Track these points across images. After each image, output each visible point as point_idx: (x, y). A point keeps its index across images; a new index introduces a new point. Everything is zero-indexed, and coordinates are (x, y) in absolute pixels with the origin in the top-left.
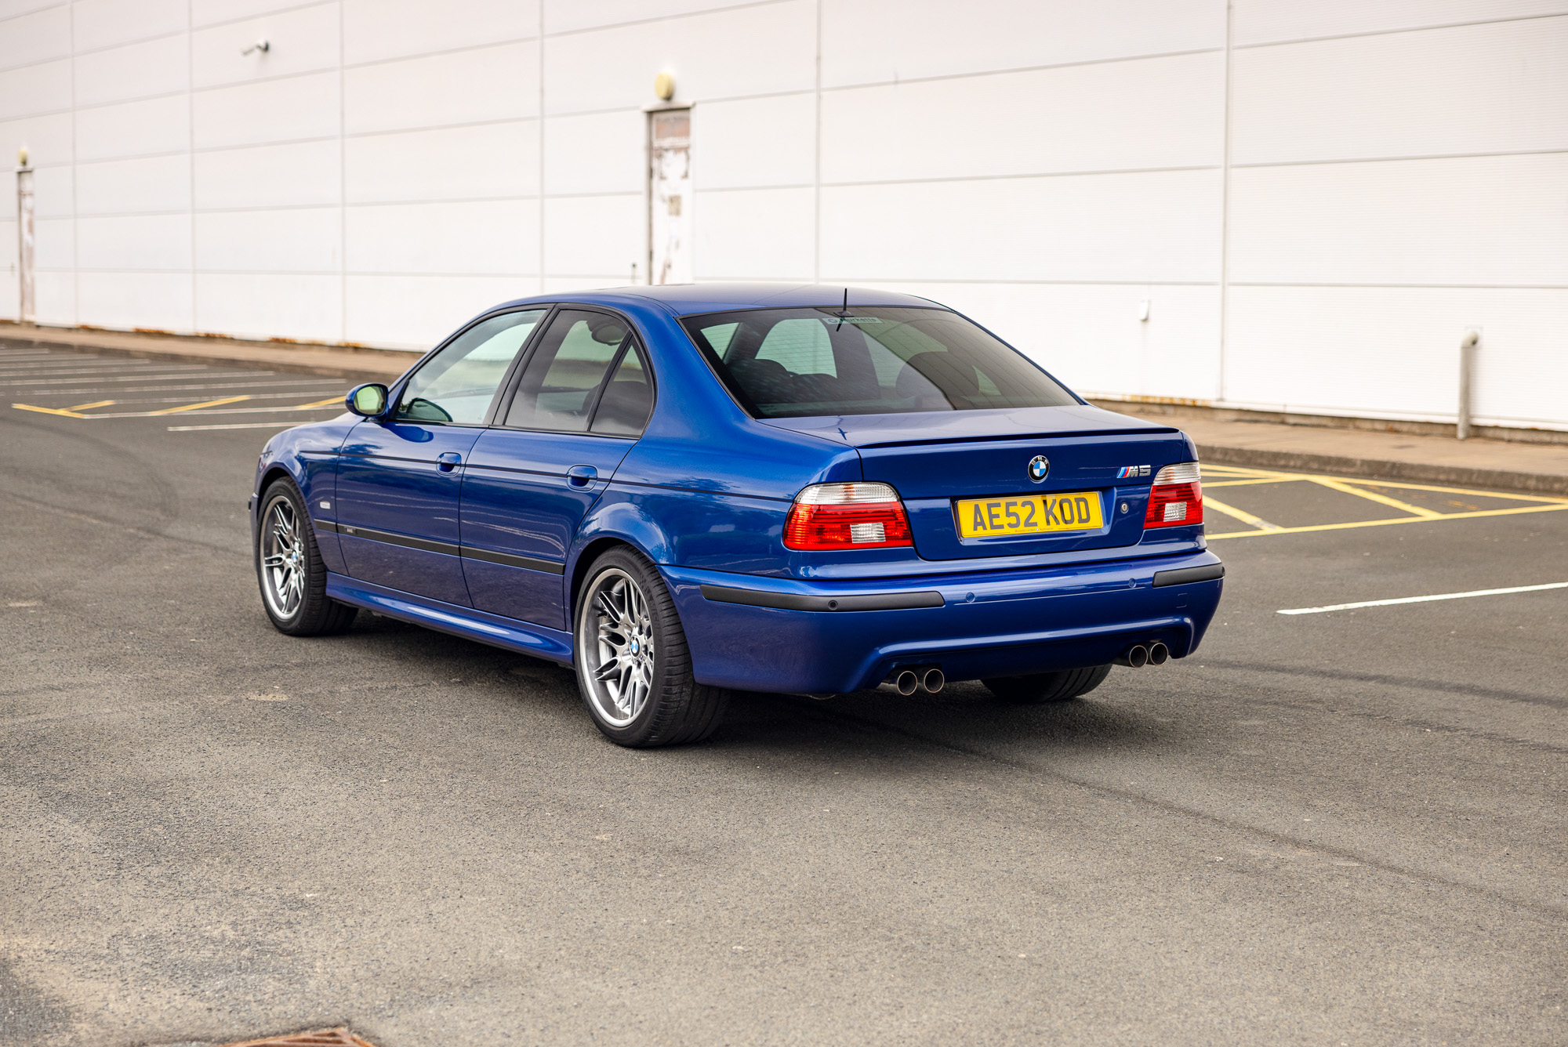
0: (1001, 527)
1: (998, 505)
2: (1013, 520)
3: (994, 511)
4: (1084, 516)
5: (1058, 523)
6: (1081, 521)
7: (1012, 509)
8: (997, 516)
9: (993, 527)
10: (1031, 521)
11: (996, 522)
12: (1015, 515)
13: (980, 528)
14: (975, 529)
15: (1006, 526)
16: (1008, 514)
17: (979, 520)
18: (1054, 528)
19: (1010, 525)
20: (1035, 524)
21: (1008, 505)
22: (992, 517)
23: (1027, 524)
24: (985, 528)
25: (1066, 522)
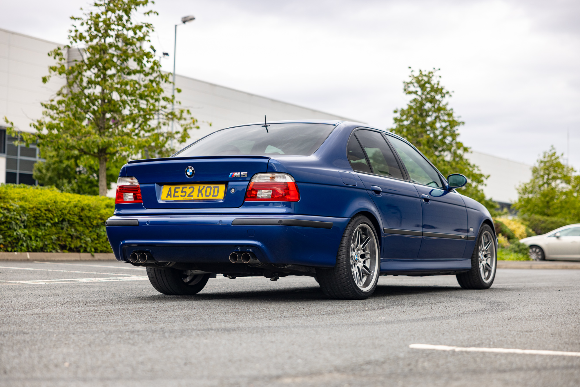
0: (178, 196)
1: (179, 188)
2: (183, 194)
3: (177, 190)
4: (216, 194)
5: (202, 196)
6: (213, 196)
7: (184, 190)
8: (178, 192)
9: (174, 196)
10: (191, 195)
11: (176, 194)
12: (185, 192)
13: (169, 197)
14: (167, 197)
15: (180, 196)
16: (182, 192)
17: (169, 193)
18: (200, 198)
19: (182, 196)
20: (192, 196)
21: (183, 188)
22: (175, 192)
23: (189, 196)
24: (171, 197)
25: (206, 196)
